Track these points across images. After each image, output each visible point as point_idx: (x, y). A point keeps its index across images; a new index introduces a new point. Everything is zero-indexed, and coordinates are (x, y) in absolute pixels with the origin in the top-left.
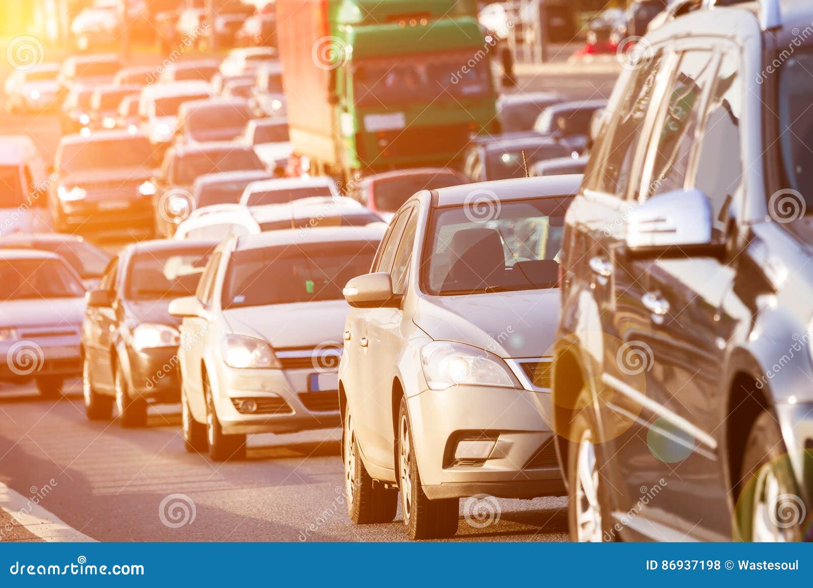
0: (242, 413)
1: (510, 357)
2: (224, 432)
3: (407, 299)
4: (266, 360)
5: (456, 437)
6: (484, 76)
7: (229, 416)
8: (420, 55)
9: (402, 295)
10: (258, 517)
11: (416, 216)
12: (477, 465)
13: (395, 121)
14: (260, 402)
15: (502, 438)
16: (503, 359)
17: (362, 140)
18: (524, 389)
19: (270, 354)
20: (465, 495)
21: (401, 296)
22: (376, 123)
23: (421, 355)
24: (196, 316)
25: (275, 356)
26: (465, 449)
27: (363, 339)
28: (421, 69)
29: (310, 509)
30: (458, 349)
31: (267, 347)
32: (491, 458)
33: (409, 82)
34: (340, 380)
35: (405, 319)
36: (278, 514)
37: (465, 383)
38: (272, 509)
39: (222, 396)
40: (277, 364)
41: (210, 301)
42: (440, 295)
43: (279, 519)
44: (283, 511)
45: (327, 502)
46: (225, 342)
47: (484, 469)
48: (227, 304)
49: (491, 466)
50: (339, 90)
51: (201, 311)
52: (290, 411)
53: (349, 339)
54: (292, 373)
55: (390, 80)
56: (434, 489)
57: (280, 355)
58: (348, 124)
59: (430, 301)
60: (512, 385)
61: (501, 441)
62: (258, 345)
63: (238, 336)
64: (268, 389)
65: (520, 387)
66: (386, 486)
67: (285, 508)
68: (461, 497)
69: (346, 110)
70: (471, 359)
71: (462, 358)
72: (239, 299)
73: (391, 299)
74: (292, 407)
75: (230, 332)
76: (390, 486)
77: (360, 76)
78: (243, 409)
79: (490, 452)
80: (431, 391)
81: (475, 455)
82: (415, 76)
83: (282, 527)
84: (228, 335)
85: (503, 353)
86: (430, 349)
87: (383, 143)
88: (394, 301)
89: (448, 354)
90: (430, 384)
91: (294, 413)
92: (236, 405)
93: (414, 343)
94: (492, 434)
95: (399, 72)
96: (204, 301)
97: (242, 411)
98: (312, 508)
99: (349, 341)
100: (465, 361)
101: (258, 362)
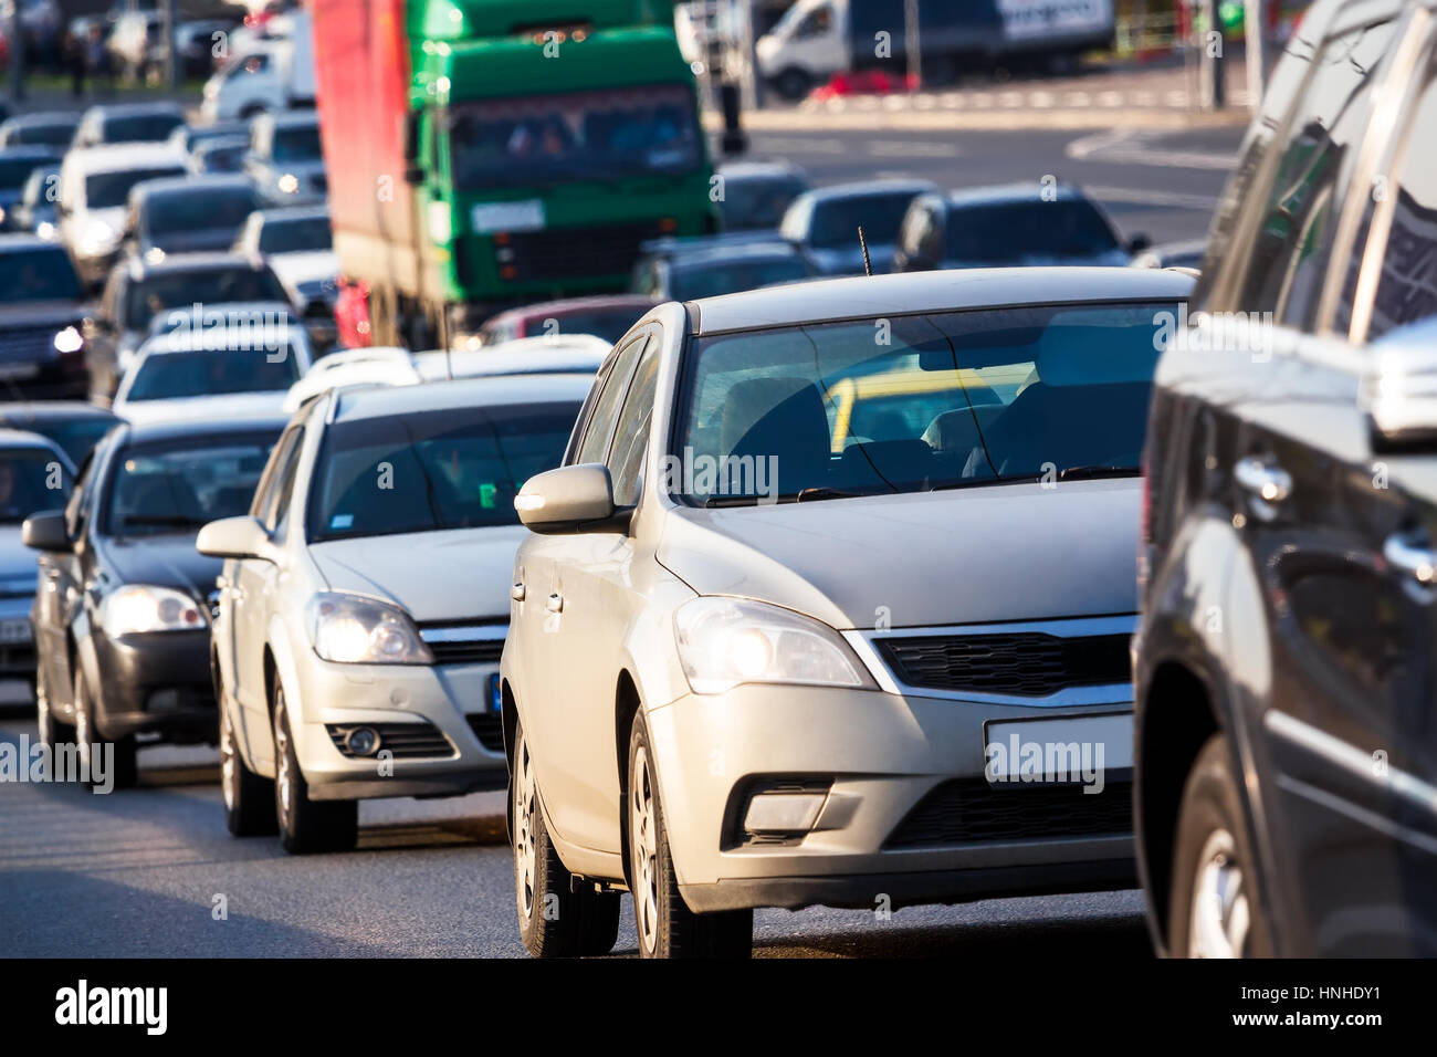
0: (349, 756)
1: (853, 627)
2: (312, 796)
3: (642, 514)
4: (399, 646)
5: (748, 788)
6: (688, 133)
7: (322, 760)
8: (572, 95)
9: (633, 508)
10: (244, 913)
11: (656, 355)
12: (790, 842)
13: (527, 216)
14: (385, 733)
15: (839, 790)
16: (838, 631)
17: (466, 250)
18: (881, 690)
19: (407, 632)
20: (763, 902)
21: (627, 512)
22: (492, 218)
23: (675, 626)
24: (254, 557)
25: (420, 639)
26: (765, 811)
27: (553, 596)
28: (574, 121)
29: (338, 900)
30: (748, 612)
31: (404, 621)
32: (818, 830)
33: (551, 145)
34: (505, 681)
35: (639, 556)
36: (280, 908)
37: (762, 679)
38: (270, 899)
39: (308, 721)
40: (423, 655)
41: (282, 526)
42: (708, 507)
43: (281, 917)
44: (290, 903)
45: (367, 885)
46: (316, 609)
47: (803, 851)
48: (317, 531)
49: (818, 845)
50: (425, 159)
51: (262, 546)
52: (450, 752)
53: (523, 598)
54: (452, 673)
55: (518, 141)
56: (702, 892)
57: (428, 635)
58: (439, 221)
59: (689, 518)
60: (858, 682)
61: (836, 795)
62: (384, 616)
63: (342, 597)
64: (403, 706)
65: (876, 687)
66: (598, 887)
67: (292, 897)
68: (758, 907)
69: (437, 196)
70: (775, 632)
71: (756, 630)
72: (343, 521)
73: (611, 516)
74: (454, 746)
75: (325, 590)
76: (605, 887)
77: (462, 133)
78: (353, 748)
79: (814, 816)
80: (696, 696)
81: (784, 823)
82: (564, 135)
83: (289, 930)
84: (320, 595)
85: (840, 619)
86: (694, 613)
87: (505, 255)
88: (614, 518)
89: (732, 622)
90: (696, 683)
91: (457, 756)
92: (337, 739)
93: (659, 604)
94: (817, 782)
95: (535, 128)
96: (271, 525)
97: (350, 751)
98: (341, 896)
99: (522, 603)
100: (765, 636)
101: (384, 652)
